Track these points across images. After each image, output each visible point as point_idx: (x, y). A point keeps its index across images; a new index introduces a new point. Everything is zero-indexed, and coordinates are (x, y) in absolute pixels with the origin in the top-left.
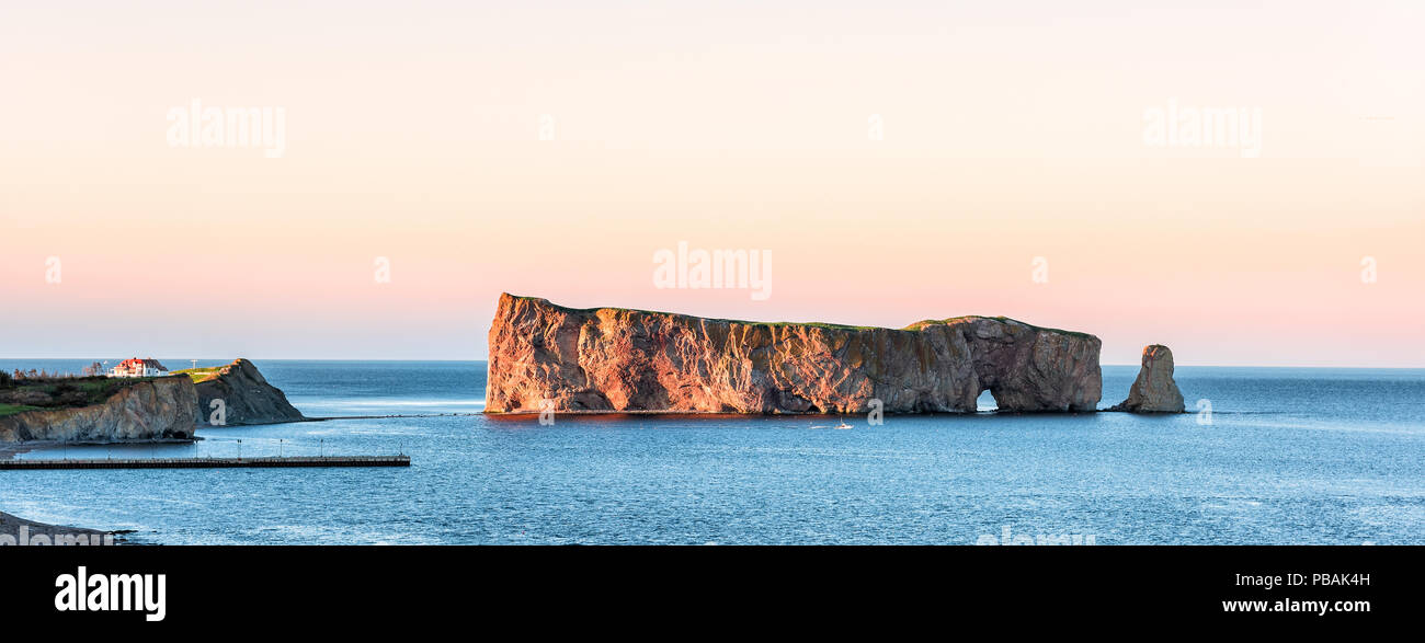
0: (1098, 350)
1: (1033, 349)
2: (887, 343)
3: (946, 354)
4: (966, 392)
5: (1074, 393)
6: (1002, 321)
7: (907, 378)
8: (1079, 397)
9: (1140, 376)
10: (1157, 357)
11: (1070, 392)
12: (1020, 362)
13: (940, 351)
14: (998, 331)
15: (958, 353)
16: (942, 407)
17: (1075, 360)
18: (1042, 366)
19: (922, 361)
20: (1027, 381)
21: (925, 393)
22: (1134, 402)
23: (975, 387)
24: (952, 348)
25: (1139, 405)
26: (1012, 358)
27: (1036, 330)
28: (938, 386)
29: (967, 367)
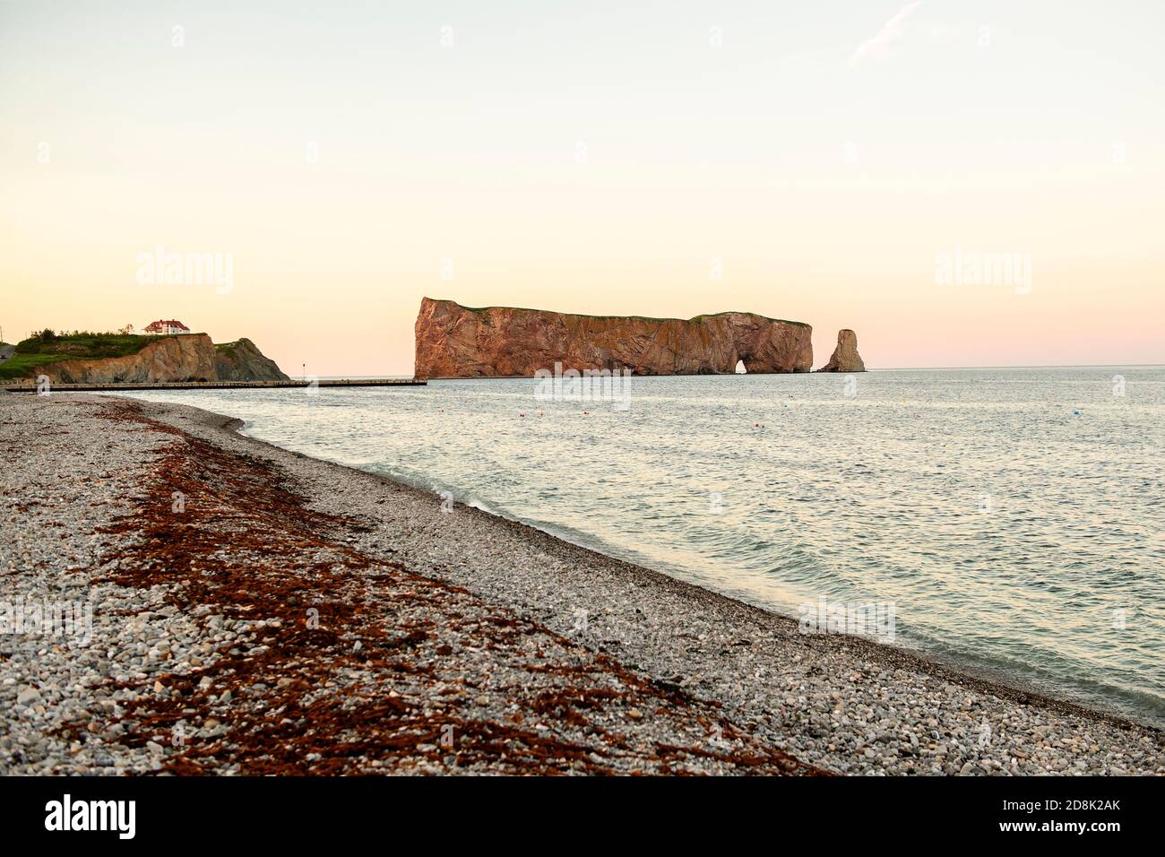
0: (810, 333)
1: (770, 333)
2: (681, 328)
3: (718, 336)
4: (730, 360)
5: (797, 360)
6: (750, 315)
7: (695, 352)
8: (799, 364)
9: (837, 349)
10: (846, 337)
11: (794, 361)
12: (762, 341)
13: (713, 335)
14: (748, 321)
15: (725, 336)
16: (716, 371)
17: (797, 340)
18: (776, 344)
19: (703, 341)
20: (767, 354)
21: (706, 362)
22: (833, 366)
23: (735, 358)
24: (721, 332)
25: (837, 368)
26: (757, 337)
27: (771, 321)
28: (715, 356)
29: (731, 345)
